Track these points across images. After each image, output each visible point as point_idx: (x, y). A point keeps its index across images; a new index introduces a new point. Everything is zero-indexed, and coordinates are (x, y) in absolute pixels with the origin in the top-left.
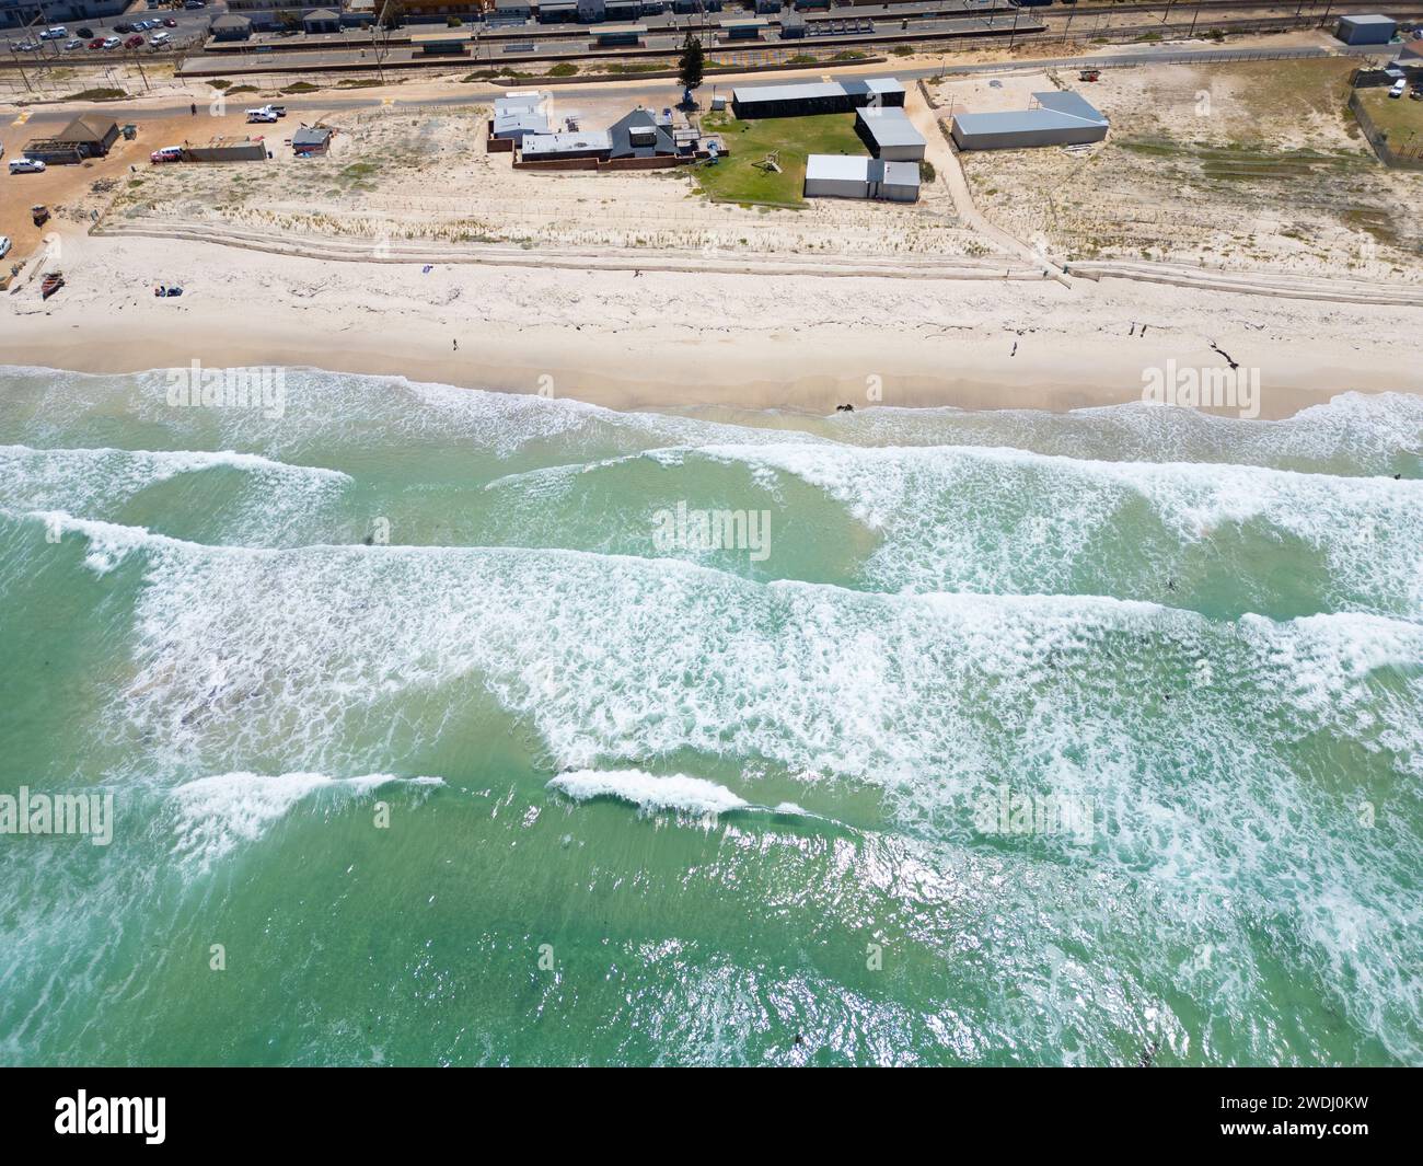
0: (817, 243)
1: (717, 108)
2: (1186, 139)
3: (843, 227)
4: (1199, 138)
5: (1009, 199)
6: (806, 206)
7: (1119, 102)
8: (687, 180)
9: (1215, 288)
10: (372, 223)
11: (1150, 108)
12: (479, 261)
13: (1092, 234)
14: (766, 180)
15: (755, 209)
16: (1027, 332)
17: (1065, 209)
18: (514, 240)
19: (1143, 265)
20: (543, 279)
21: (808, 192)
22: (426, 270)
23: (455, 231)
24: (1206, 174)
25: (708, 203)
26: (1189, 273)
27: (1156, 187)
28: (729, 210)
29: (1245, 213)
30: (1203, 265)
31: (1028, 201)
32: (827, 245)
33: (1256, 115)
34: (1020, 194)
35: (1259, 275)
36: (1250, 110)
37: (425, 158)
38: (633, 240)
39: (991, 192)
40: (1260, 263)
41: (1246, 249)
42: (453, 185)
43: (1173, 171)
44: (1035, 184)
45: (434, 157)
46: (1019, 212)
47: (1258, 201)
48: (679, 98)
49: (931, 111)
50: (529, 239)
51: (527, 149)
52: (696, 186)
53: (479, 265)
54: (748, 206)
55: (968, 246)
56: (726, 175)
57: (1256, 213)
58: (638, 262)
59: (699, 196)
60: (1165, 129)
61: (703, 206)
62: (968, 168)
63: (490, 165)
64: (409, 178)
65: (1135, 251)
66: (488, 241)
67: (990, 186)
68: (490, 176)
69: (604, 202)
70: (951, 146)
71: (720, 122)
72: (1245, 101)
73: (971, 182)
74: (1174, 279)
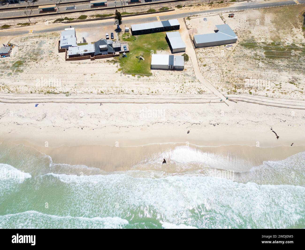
0: (154, 91)
1: (127, 31)
2: (259, 41)
3: (162, 83)
4: (263, 41)
5: (210, 69)
6: (151, 74)
7: (240, 26)
8: (116, 64)
9: (271, 106)
10: (20, 87)
11: (248, 28)
12: (52, 102)
13: (234, 83)
14: (140, 64)
15: (136, 76)
16: (216, 125)
17: (226, 73)
18: (63, 93)
19: (250, 97)
20: (72, 108)
21: (152, 68)
22: (36, 106)
23: (46, 90)
24: (266, 57)
25: (123, 75)
26: (264, 100)
27: (252, 63)
28: (129, 77)
29: (277, 73)
30: (267, 96)
31: (215, 69)
32: (157, 92)
33: (278, 30)
34: (213, 67)
35: (283, 101)
36: (276, 28)
37: (39, 57)
38: (100, 92)
39: (205, 65)
40: (284, 95)
41: (279, 90)
42: (47, 69)
43: (256, 55)
44: (217, 62)
45: (42, 56)
46: (213, 74)
47: (281, 68)
48: (116, 27)
49: (187, 30)
50: (68, 92)
51: (69, 53)
52: (119, 67)
53: (53, 103)
54: (134, 75)
55: (199, 90)
56: (128, 62)
57: (281, 73)
58: (100, 101)
59: (120, 72)
60: (253, 37)
61: (121, 76)
62: (198, 55)
63: (59, 59)
64: (33, 66)
65: (247, 91)
66: (56, 93)
67: (204, 63)
68: (58, 65)
69: (92, 75)
70: (193, 45)
71: (127, 37)
72: (275, 24)
73: (199, 61)
74: (259, 102)
